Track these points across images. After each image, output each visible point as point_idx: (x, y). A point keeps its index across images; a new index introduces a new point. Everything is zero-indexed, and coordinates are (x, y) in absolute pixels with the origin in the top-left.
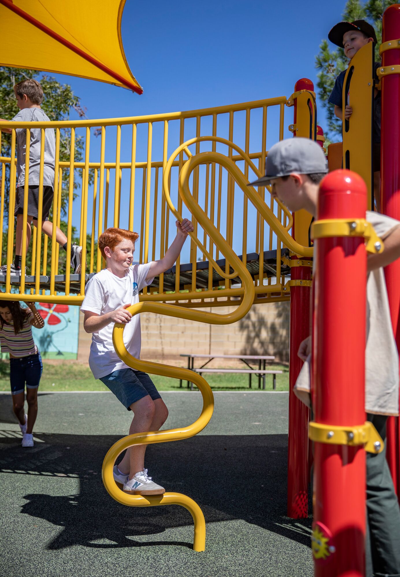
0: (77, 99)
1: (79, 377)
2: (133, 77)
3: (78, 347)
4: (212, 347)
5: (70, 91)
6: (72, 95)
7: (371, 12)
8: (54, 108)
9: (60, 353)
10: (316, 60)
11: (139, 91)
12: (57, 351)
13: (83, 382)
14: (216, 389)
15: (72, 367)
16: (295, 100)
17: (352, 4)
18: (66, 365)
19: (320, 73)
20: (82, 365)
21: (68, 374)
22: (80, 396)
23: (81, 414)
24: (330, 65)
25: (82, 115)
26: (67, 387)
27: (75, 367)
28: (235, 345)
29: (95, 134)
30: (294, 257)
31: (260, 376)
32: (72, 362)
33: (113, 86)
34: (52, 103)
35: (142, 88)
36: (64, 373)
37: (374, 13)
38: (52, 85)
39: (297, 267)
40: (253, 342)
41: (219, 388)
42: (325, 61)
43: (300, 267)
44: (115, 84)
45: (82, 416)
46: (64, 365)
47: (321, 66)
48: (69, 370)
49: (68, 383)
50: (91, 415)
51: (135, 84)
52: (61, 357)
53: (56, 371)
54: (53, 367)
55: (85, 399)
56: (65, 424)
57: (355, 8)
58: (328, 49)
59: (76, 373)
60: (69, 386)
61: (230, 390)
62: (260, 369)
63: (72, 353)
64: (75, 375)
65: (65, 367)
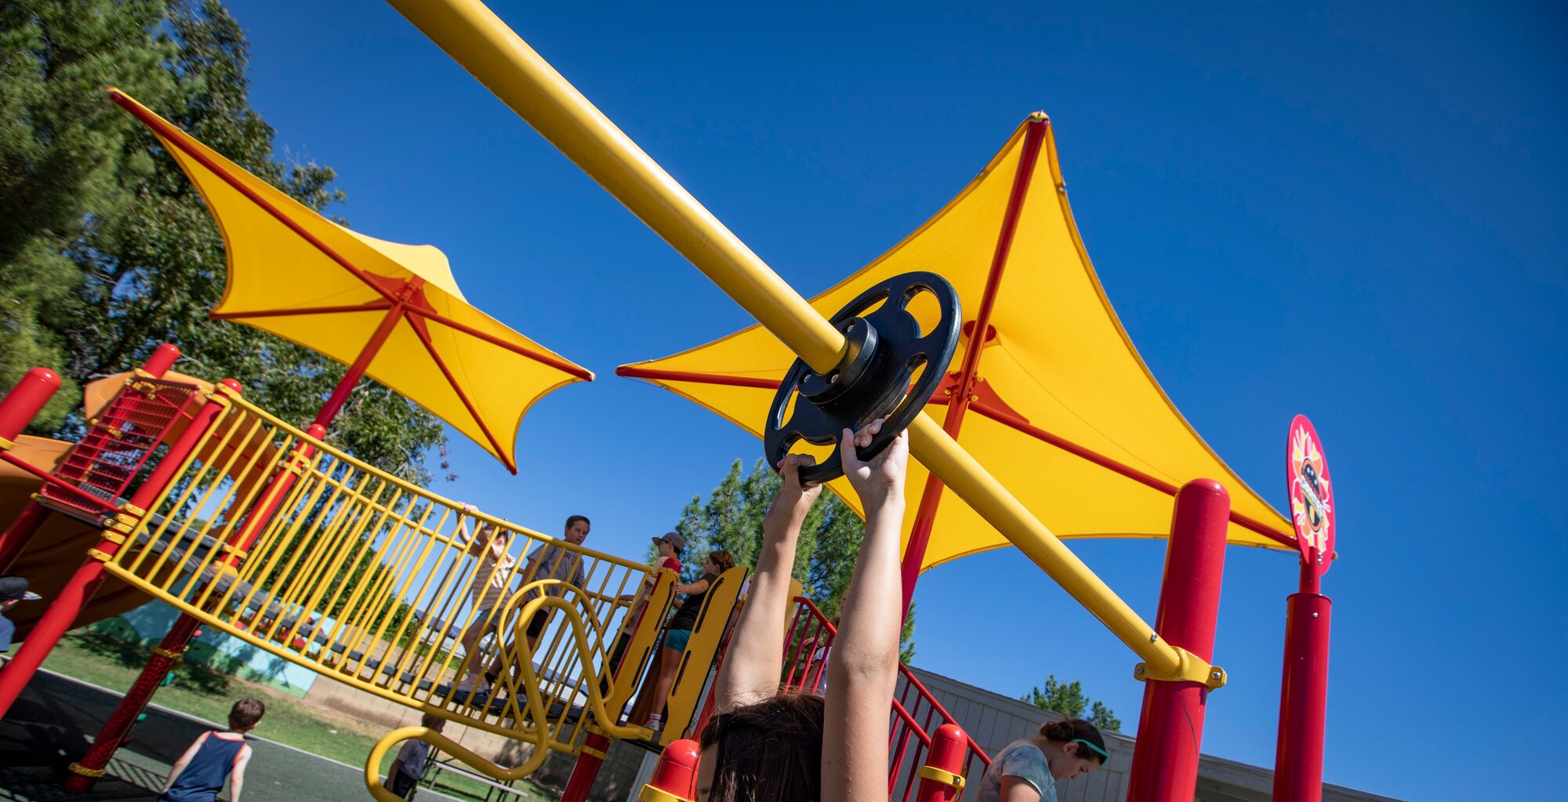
0: (445, 439)
1: (296, 722)
2: (514, 457)
3: (312, 685)
4: (465, 737)
5: (441, 430)
6: (442, 434)
7: (744, 490)
8: (417, 437)
9: (286, 684)
10: (684, 507)
11: (514, 471)
12: (285, 681)
13: (297, 730)
14: (449, 791)
15: (293, 706)
16: (660, 575)
17: (733, 476)
18: (287, 701)
19: (683, 519)
20: (305, 708)
21: (284, 712)
22: (286, 752)
23: (277, 783)
24: (694, 518)
25: (442, 455)
26: (275, 731)
27: (296, 707)
28: (490, 744)
29: (447, 478)
30: (596, 723)
31: (503, 791)
32: (295, 700)
33: (491, 455)
34: (416, 432)
35: (518, 470)
36: (280, 710)
37: (747, 492)
38: (427, 415)
39: (596, 735)
40: (512, 748)
41: (453, 790)
42: (692, 512)
43: (600, 736)
44: (493, 455)
45: (279, 786)
46: (284, 700)
47: (687, 515)
48: (288, 708)
49: (278, 727)
50: (289, 787)
51: (512, 464)
52: (285, 689)
53: (271, 704)
54: (270, 698)
55: (291, 760)
56: (252, 793)
57: (734, 481)
58: (699, 503)
59: (294, 716)
60: (279, 730)
61: (464, 797)
62: (505, 785)
63: (301, 690)
64: (292, 718)
65: (284, 704)
